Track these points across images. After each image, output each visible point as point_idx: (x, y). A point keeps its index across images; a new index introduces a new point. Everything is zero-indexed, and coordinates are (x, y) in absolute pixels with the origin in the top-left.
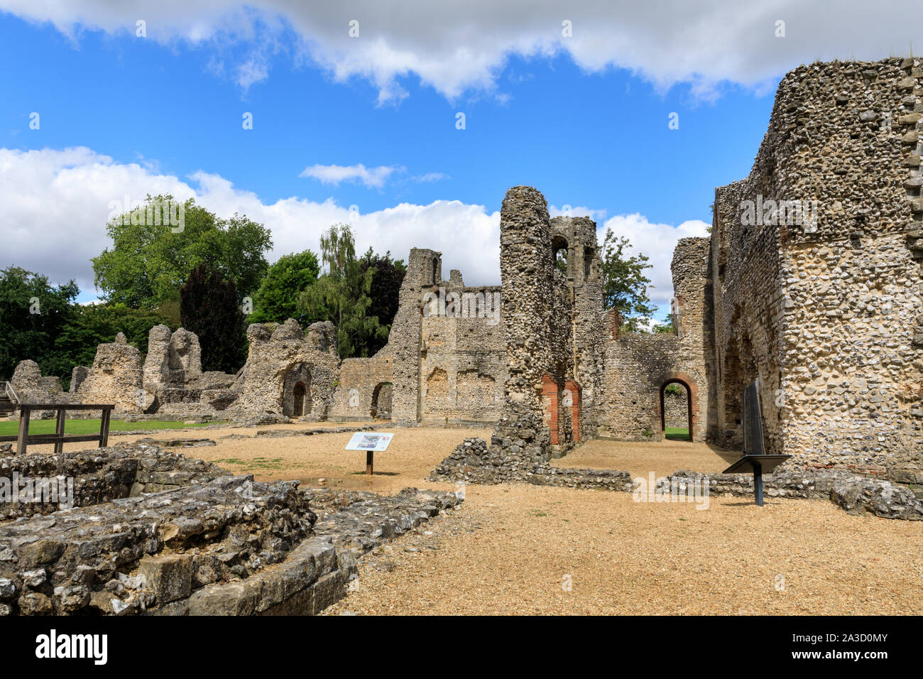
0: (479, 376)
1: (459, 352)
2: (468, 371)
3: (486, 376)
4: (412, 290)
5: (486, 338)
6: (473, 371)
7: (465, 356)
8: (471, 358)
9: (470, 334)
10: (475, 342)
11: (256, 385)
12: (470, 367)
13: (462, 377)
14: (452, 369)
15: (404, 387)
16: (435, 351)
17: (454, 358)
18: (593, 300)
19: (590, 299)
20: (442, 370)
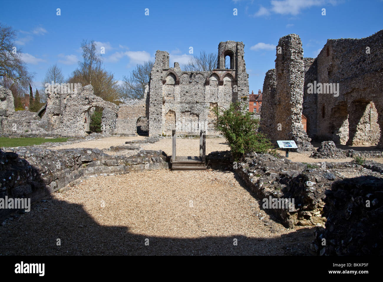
0: (191, 114)
1: (181, 103)
2: (186, 111)
3: (194, 114)
4: (158, 71)
5: (195, 96)
6: (188, 111)
7: (184, 104)
8: (187, 106)
9: (187, 94)
10: (189, 98)
11: (70, 118)
12: (187, 109)
13: (183, 115)
14: (178, 111)
15: (155, 119)
16: (169, 102)
17: (179, 105)
18: (246, 80)
19: (244, 80)
20: (173, 111)
